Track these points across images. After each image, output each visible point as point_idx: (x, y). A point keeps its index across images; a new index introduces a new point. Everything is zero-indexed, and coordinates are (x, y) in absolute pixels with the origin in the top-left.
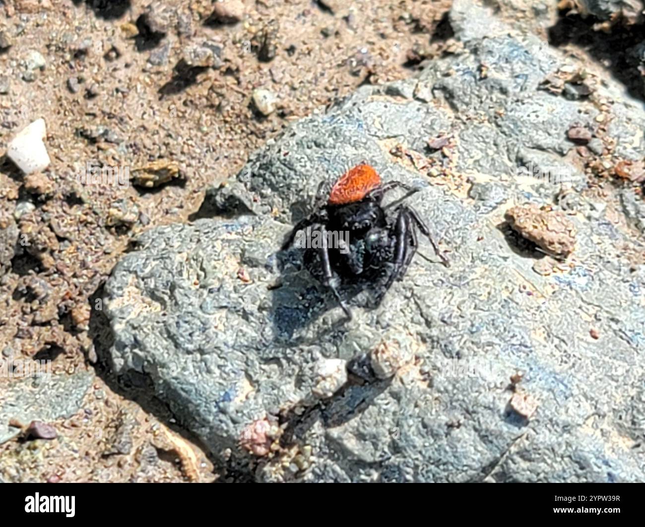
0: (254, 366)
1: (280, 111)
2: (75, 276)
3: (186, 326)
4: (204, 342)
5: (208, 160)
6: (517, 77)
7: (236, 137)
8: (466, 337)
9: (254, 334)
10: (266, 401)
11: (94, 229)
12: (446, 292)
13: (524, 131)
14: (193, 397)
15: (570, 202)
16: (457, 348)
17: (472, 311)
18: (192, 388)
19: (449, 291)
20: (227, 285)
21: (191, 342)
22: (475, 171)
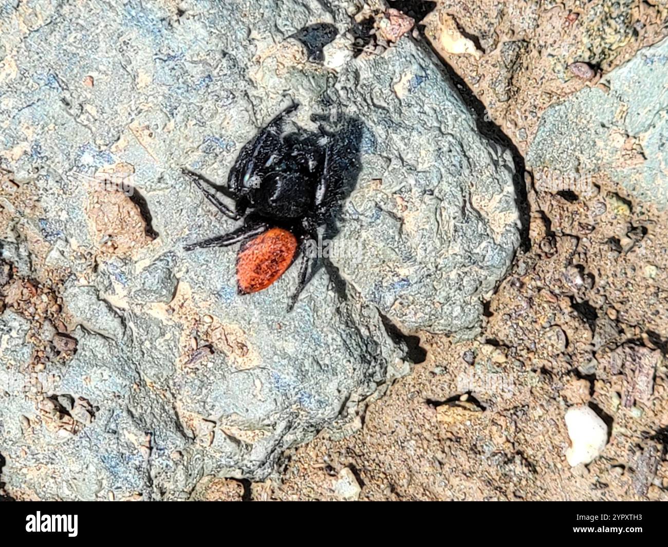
0: (394, 107)
1: (332, 472)
2: (539, 289)
3: (454, 162)
4: (440, 138)
5: (402, 431)
6: (115, 432)
7: (373, 456)
8: (215, 73)
9: (394, 136)
10: (386, 66)
11: (520, 344)
12: (226, 131)
13: (115, 359)
14: (448, 90)
15: (83, 260)
16: (224, 61)
17: (205, 106)
18: (450, 98)
19: (223, 132)
20: (417, 195)
21: (450, 144)
22: (165, 322)
